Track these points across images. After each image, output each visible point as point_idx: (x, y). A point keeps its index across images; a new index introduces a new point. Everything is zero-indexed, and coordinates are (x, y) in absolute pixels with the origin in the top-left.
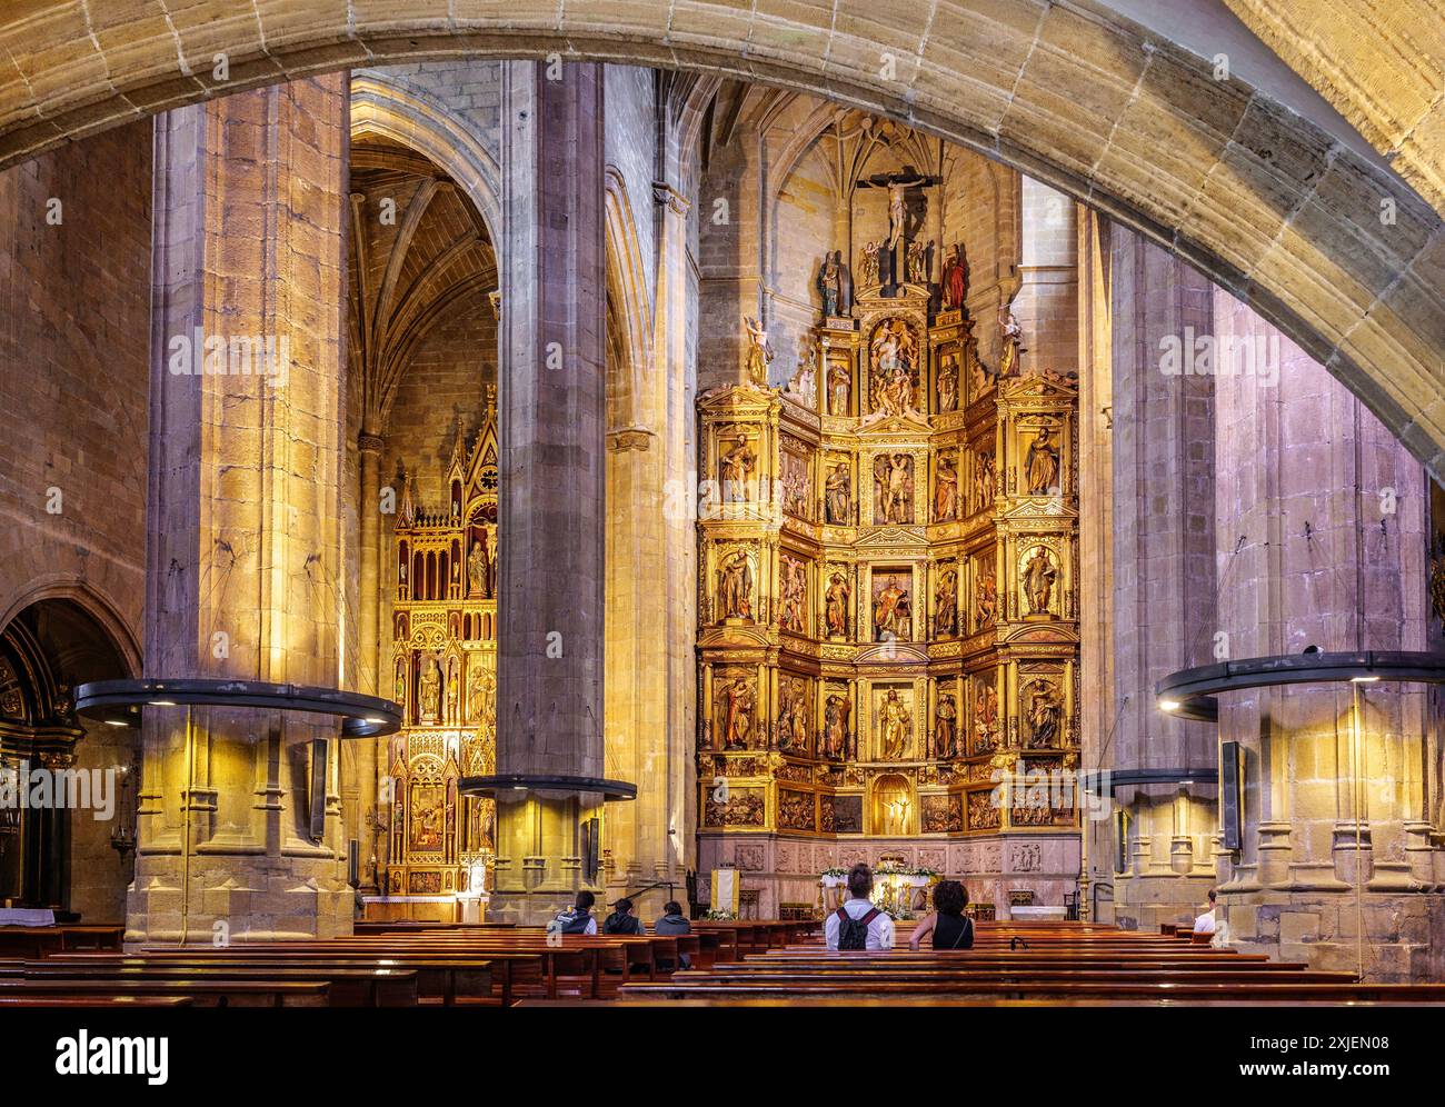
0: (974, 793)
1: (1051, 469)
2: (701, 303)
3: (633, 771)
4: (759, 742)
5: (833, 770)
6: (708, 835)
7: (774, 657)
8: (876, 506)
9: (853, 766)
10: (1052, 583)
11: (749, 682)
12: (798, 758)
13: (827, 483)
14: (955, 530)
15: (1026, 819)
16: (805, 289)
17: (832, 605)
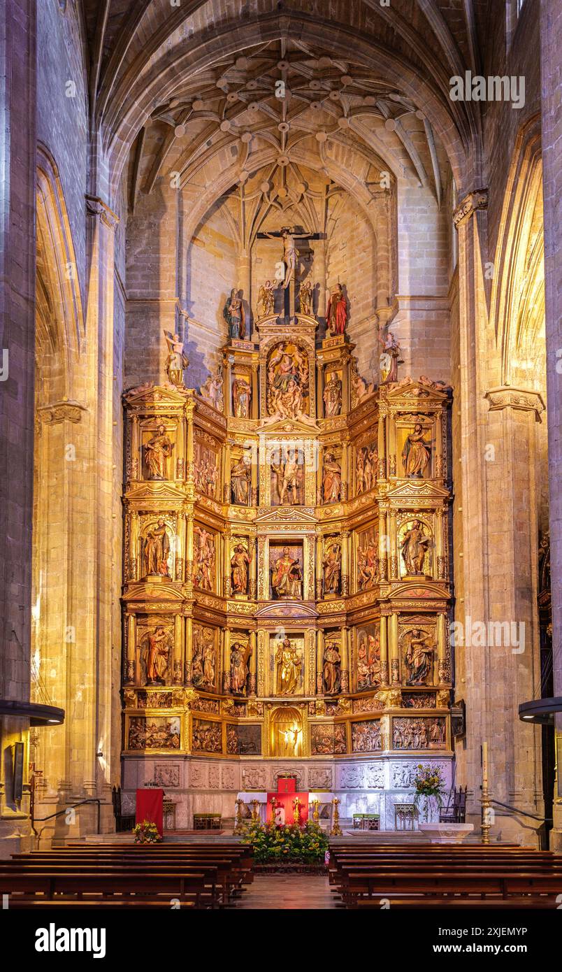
0: (356, 723)
1: (425, 458)
2: (126, 320)
3: (64, 701)
4: (175, 679)
5: (237, 703)
6: (130, 757)
7: (189, 610)
8: (272, 491)
9: (253, 701)
10: (425, 550)
11: (167, 630)
12: (208, 693)
13: (232, 472)
14: (339, 510)
15: (406, 744)
16: (214, 316)
17: (236, 570)
